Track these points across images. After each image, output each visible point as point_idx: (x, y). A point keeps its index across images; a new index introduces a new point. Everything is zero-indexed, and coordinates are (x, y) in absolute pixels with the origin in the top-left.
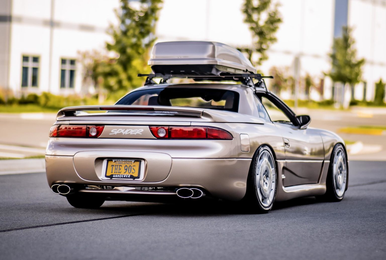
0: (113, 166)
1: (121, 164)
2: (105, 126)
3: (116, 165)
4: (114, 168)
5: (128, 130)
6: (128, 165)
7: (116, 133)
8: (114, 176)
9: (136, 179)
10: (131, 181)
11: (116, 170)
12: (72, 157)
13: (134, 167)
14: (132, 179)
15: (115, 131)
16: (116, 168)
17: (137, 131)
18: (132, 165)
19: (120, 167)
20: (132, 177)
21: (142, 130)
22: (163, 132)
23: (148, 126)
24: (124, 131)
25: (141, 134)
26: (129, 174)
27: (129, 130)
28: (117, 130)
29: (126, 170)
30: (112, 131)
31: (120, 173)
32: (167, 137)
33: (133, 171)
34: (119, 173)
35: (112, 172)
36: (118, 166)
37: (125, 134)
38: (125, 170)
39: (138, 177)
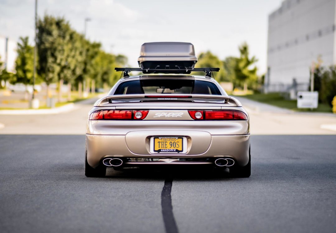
0: (159, 142)
1: (167, 141)
2: (150, 110)
3: (162, 142)
4: (161, 144)
5: (170, 114)
6: (173, 142)
7: (159, 116)
8: (162, 151)
9: (180, 153)
10: (176, 154)
11: (163, 146)
12: (124, 136)
13: (178, 143)
14: (177, 153)
15: (159, 114)
16: (163, 144)
17: (178, 114)
18: (176, 142)
19: (166, 143)
20: (177, 151)
21: (182, 114)
22: (199, 115)
23: (187, 110)
24: (167, 114)
25: (181, 116)
26: (174, 148)
27: (172, 113)
28: (160, 113)
29: (172, 145)
30: (156, 115)
31: (167, 147)
32: (202, 119)
33: (177, 146)
34: (165, 147)
35: (159, 147)
36: (164, 143)
37: (167, 117)
38: (170, 145)
39: (182, 151)
